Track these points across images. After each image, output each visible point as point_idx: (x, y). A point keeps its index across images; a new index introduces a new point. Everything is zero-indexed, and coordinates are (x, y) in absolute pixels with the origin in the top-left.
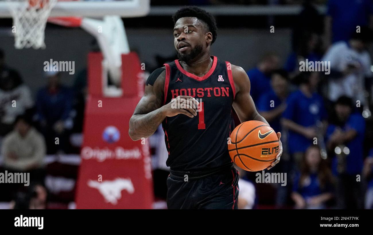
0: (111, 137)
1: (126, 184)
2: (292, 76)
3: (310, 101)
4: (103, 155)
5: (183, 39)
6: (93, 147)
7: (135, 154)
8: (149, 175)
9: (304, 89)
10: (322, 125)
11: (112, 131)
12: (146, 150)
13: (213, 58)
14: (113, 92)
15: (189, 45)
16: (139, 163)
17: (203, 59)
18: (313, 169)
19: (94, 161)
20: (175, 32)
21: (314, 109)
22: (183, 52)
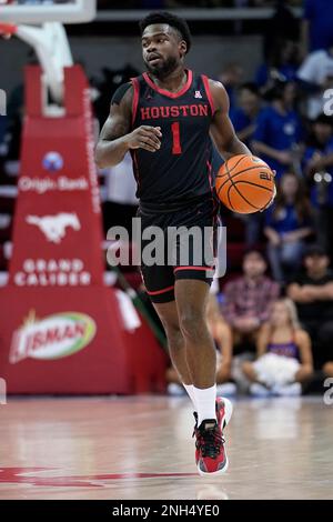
0: (52, 165)
1: (71, 220)
2: (263, 90)
3: (285, 120)
4: (43, 186)
5: (154, 50)
6: (32, 177)
7: (82, 184)
8: (97, 209)
9: (277, 106)
10: (297, 148)
11: (53, 158)
12: (94, 179)
13: (187, 72)
14: (54, 112)
15: (160, 57)
16: (84, 195)
17: (176, 73)
18: (290, 200)
19: (33, 193)
20: (144, 42)
21: (289, 129)
22: (154, 65)
